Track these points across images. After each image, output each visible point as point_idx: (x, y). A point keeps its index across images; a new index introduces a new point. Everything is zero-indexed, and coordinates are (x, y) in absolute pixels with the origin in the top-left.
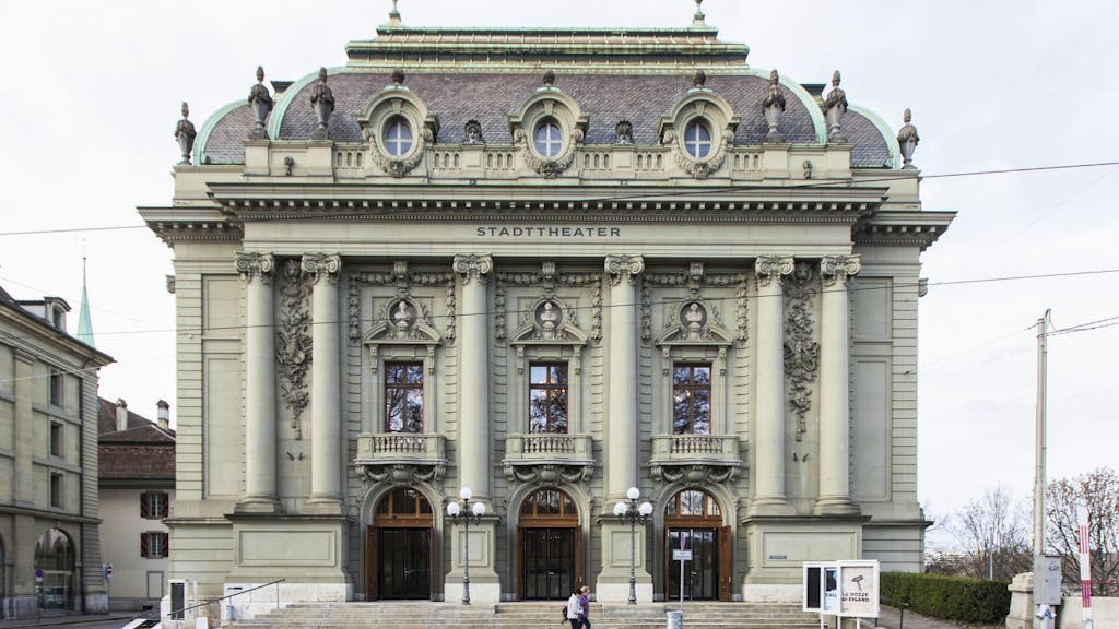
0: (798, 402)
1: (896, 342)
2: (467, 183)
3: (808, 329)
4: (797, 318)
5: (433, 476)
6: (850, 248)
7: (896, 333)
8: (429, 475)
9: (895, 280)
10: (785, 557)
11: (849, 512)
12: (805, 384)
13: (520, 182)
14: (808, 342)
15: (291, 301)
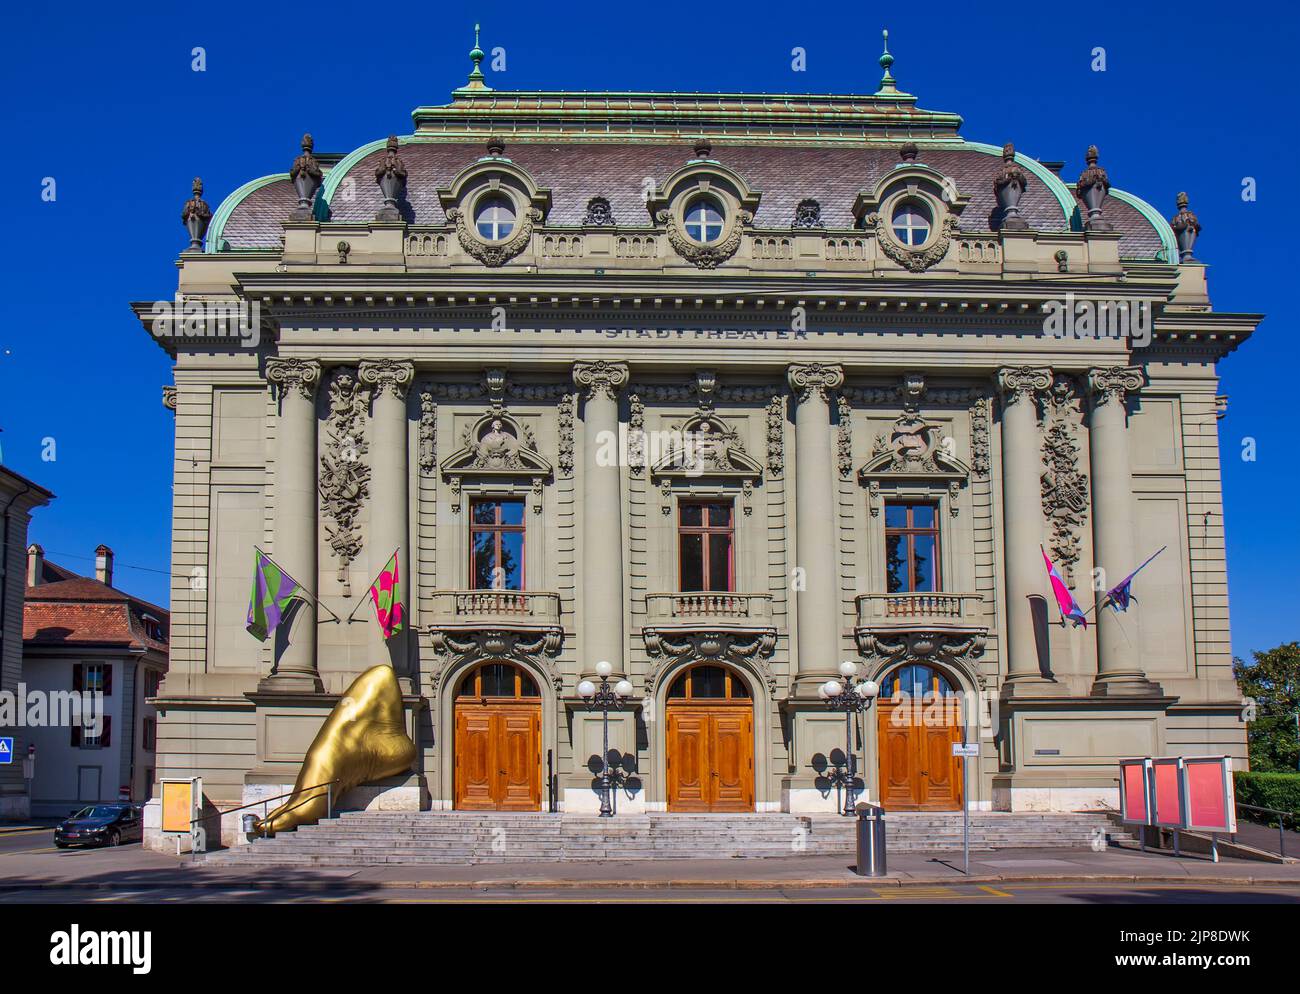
0: (1064, 551)
1: (1190, 475)
2: (592, 272)
3: (1072, 458)
4: (1056, 444)
5: (542, 646)
6: (1127, 357)
7: (1189, 464)
8: (536, 646)
9: (1184, 398)
10: (1058, 752)
11: (1146, 691)
12: (1070, 527)
13: (667, 272)
14: (1074, 474)
15: (339, 418)
